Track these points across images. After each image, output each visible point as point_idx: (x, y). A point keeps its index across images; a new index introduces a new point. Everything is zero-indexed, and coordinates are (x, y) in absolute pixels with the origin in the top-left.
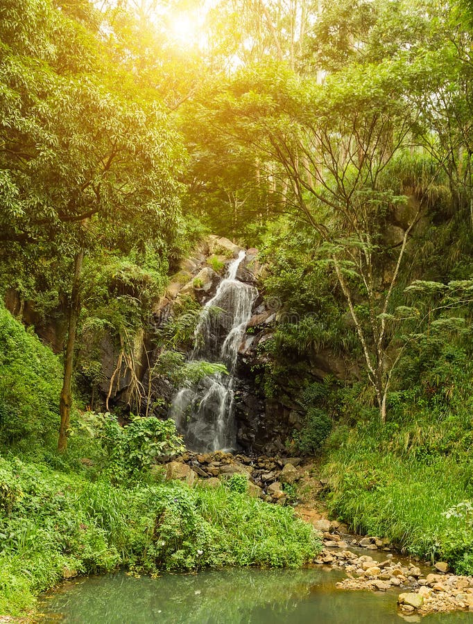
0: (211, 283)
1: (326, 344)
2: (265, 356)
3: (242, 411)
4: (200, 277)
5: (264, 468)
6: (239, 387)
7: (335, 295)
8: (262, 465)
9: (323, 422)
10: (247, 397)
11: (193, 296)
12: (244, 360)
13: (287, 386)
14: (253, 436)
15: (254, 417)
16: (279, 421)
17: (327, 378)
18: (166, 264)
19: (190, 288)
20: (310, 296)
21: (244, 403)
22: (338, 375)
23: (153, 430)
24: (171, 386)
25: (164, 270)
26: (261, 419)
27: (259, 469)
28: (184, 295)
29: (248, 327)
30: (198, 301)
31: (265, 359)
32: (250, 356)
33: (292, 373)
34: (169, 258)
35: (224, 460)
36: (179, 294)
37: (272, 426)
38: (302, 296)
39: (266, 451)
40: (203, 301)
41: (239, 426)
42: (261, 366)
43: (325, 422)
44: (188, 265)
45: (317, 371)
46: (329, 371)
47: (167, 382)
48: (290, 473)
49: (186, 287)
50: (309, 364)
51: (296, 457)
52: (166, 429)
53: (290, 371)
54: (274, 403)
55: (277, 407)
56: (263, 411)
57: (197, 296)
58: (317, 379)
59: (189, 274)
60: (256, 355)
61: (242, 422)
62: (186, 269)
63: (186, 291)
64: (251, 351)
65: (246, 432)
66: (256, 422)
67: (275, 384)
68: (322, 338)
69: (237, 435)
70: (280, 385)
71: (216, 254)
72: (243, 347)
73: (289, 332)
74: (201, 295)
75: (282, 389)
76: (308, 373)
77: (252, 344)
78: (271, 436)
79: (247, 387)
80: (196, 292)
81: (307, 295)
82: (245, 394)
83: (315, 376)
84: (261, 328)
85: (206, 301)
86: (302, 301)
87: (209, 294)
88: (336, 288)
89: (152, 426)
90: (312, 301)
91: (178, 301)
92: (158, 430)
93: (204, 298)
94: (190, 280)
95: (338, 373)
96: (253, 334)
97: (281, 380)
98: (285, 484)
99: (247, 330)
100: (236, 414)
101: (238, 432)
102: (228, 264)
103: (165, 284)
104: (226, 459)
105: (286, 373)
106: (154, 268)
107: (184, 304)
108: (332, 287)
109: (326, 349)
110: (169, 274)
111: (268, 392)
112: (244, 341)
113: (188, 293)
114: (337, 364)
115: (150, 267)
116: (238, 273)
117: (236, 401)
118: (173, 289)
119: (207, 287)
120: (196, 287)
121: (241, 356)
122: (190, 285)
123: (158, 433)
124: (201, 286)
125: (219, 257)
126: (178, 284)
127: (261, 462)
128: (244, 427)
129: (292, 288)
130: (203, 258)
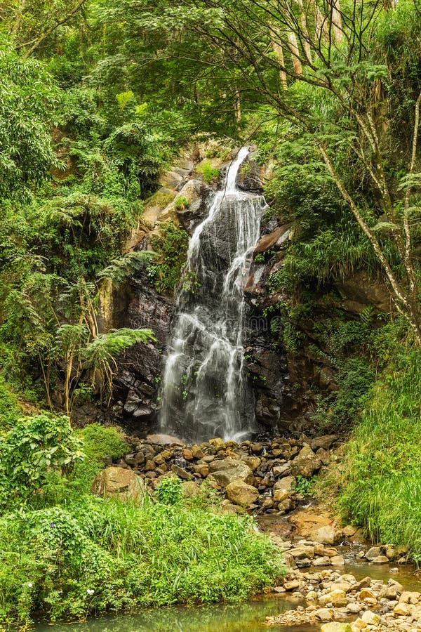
0: (200, 200)
1: (357, 264)
2: (280, 293)
3: (257, 375)
4: (184, 195)
5: (280, 456)
6: (250, 341)
7: (365, 192)
8: (278, 452)
9: (360, 378)
10: (263, 353)
11: (177, 222)
12: (254, 301)
13: (312, 331)
14: (277, 409)
15: (275, 381)
16: (309, 383)
17: (365, 312)
18: (136, 184)
19: (170, 212)
20: (325, 201)
21: (258, 363)
22: (380, 306)
23: (43, 433)
24: (157, 352)
25: (134, 193)
26: (285, 382)
27: (273, 458)
28: (165, 222)
29: (255, 253)
30: (184, 228)
31: (280, 297)
32: (261, 294)
33: (317, 312)
34: (140, 175)
35: (221, 452)
36: (157, 222)
37: (301, 391)
38: (315, 202)
39: (295, 429)
40: (190, 226)
41: (257, 398)
42: (275, 306)
43: (366, 377)
44: (170, 179)
45: (351, 304)
46: (366, 302)
47: (152, 347)
48: (304, 460)
49: (166, 211)
50: (339, 296)
51: (333, 433)
52: (58, 429)
53: (314, 309)
54: (298, 359)
55: (304, 363)
56: (286, 371)
57: (181, 222)
58: (351, 316)
59: (171, 191)
60: (268, 292)
61: (260, 391)
62: (167, 186)
63: (166, 217)
64: (262, 287)
65: (268, 404)
66: (279, 389)
67: (297, 330)
68: (347, 257)
69: (255, 411)
70: (303, 331)
71: (209, 157)
72: (251, 283)
73: (303, 256)
74: (187, 218)
75: (307, 336)
76: (337, 308)
77: (262, 277)
78: (301, 407)
79: (261, 340)
80: (179, 216)
81: (321, 200)
82: (259, 350)
83: (347, 312)
84: (272, 252)
85: (195, 226)
86: (315, 209)
87: (199, 216)
88: (364, 183)
89: (40, 428)
90: (330, 207)
91: (156, 232)
92: (48, 433)
93: (192, 222)
94: (172, 200)
95: (379, 303)
96: (263, 263)
97: (301, 324)
98: (300, 477)
99: (254, 258)
100: (250, 380)
101: (256, 405)
102: (225, 169)
103: (136, 212)
104: (225, 450)
105: (308, 313)
106: (117, 193)
107: (164, 235)
108: (357, 182)
109: (357, 272)
110: (142, 198)
111: (289, 343)
112: (251, 273)
113: (169, 219)
114: (377, 291)
115: (111, 193)
116: (238, 178)
117: (248, 361)
118: (150, 216)
119: (195, 206)
120: (178, 209)
121: (249, 296)
122: (171, 207)
123: (49, 436)
124: (187, 207)
125: (213, 161)
126: (157, 208)
127: (277, 447)
128: (263, 398)
129: (301, 193)
130: (191, 166)
